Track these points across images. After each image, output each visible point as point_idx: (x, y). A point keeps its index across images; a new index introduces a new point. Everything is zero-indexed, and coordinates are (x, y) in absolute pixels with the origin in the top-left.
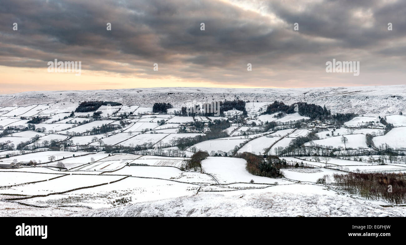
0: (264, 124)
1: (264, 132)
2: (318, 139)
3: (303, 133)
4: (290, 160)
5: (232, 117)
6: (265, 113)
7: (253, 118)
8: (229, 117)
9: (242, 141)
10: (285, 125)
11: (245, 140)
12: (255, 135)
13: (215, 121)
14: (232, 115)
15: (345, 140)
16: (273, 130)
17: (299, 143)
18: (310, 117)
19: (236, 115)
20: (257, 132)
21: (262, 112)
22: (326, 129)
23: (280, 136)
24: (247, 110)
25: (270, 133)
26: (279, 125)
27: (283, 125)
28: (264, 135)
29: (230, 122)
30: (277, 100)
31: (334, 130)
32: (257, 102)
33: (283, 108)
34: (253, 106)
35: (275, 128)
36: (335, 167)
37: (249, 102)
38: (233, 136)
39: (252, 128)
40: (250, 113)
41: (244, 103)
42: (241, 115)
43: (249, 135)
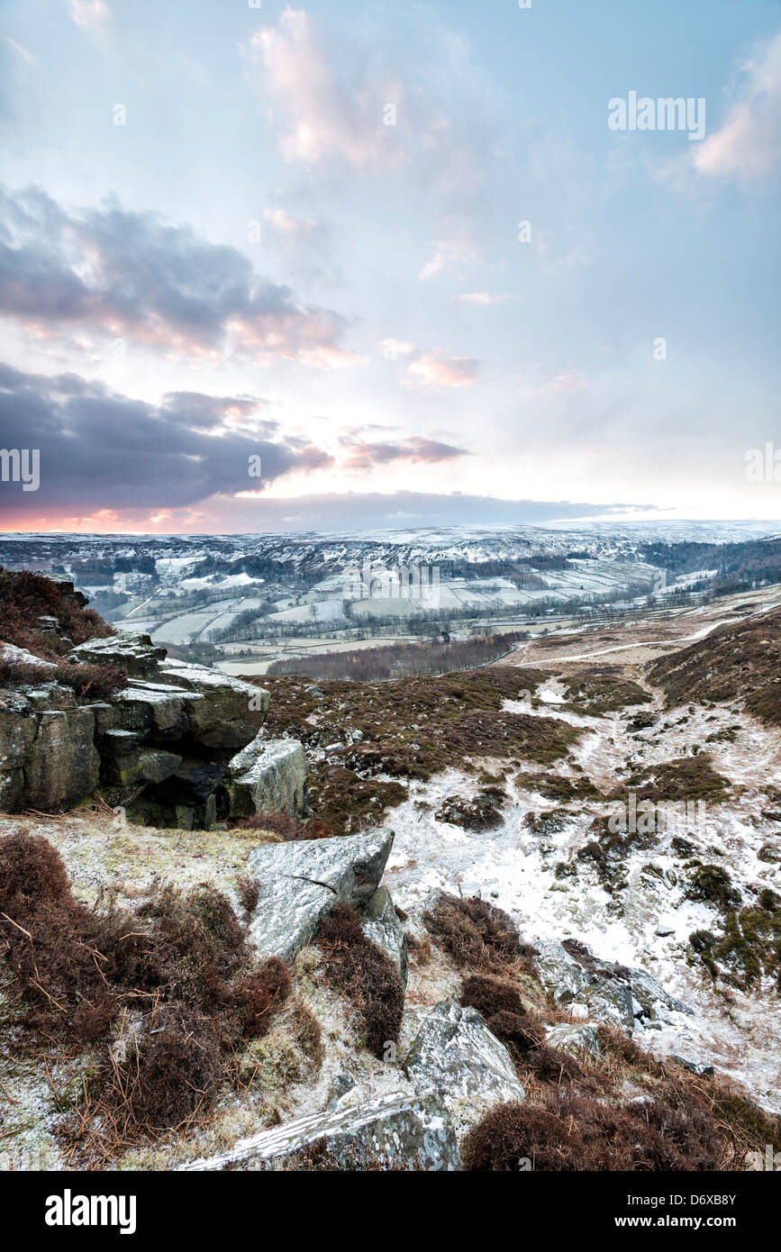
0: (189, 593)
1: (189, 607)
2: (277, 611)
3: (253, 604)
4: (231, 648)
5: (131, 584)
6: (191, 576)
7: (170, 583)
9: (151, 625)
10: (224, 593)
11: (155, 623)
12: (174, 614)
13: (97, 594)
14: (130, 581)
15: (314, 610)
16: (204, 603)
17: (247, 619)
18: (264, 578)
19: (138, 581)
20: (177, 607)
21: (186, 574)
22: (287, 597)
23: (216, 612)
24: (158, 572)
25: (200, 608)
26: (214, 595)
27: (222, 593)
28: (190, 612)
29: (127, 593)
30: (211, 553)
31: (300, 597)
32: (178, 557)
33: (222, 566)
34: (170, 564)
35: (209, 599)
36: (297, 651)
37: (162, 558)
38: (134, 618)
39: (167, 602)
40: (165, 577)
41: (153, 561)
42: (148, 582)
43: (163, 613)
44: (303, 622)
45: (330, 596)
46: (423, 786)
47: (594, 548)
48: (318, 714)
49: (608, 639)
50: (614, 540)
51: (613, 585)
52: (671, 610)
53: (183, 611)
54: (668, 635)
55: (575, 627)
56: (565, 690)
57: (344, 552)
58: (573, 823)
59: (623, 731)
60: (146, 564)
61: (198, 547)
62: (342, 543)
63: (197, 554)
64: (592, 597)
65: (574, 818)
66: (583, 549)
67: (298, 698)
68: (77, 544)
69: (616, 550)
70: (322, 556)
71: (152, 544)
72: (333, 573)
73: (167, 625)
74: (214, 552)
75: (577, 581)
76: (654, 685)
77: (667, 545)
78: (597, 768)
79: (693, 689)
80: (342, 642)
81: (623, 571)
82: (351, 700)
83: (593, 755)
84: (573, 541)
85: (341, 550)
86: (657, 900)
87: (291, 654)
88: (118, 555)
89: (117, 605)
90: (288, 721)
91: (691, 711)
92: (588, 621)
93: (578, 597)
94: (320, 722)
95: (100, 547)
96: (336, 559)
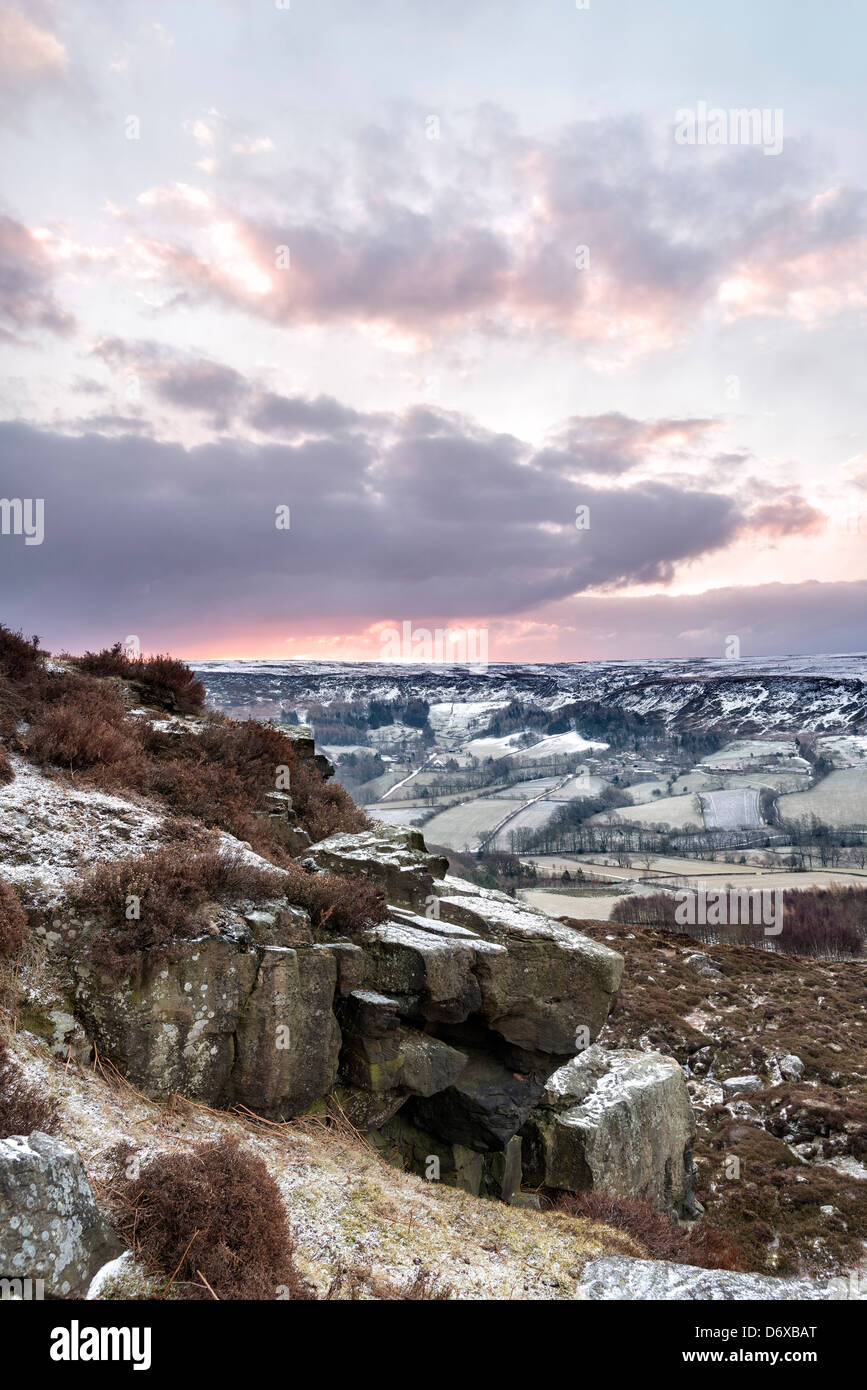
0: (480, 764)
1: (480, 787)
2: (630, 803)
3: (586, 787)
4: (547, 866)
5: (391, 745)
6: (484, 734)
7: (450, 745)
8: (383, 746)
9: (418, 815)
10: (539, 766)
11: (425, 811)
12: (455, 798)
13: (341, 759)
14: (390, 739)
15: (701, 807)
16: (505, 782)
17: (577, 814)
18: (608, 742)
19: (401, 739)
20: (460, 786)
21: (476, 731)
22: (650, 778)
23: (524, 798)
24: (434, 725)
25: (497, 791)
26: (522, 768)
27: (535, 766)
28: (480, 796)
29: (385, 759)
30: (518, 695)
31: (674, 779)
32: (464, 701)
33: (536, 717)
34: (452, 712)
35: (512, 775)
36: (669, 881)
37: (440, 702)
38: (393, 800)
39: (445, 777)
40: (443, 734)
41: (426, 707)
42: (416, 741)
43: (437, 795)
44: (680, 827)
45: (734, 780)
48: (708, 1010)
53: (469, 795)
57: (763, 697)
60: (415, 711)
61: (498, 684)
62: (757, 679)
63: (496, 696)
67: (669, 973)
68: (316, 678)
70: (719, 704)
71: (425, 678)
72: (741, 735)
73: (443, 816)
74: (523, 693)
80: (759, 872)
82: (777, 991)
85: (756, 694)
87: (657, 886)
88: (374, 696)
89: (370, 779)
90: (650, 1016)
94: (713, 1027)
95: (349, 682)
96: (746, 710)
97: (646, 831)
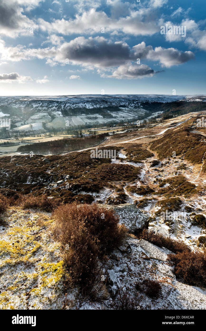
2: (16, 127)
15: (31, 126)
18: (10, 114)
22: (20, 121)
31: (25, 121)
36: (27, 142)
44: (27, 131)
45: (37, 121)
46: (98, 195)
47: (127, 103)
49: (135, 135)
50: (134, 101)
51: (133, 116)
52: (151, 125)
54: (153, 133)
55: (123, 131)
56: (126, 153)
57: (41, 104)
58: (150, 203)
59: (149, 167)
62: (40, 100)
64: (127, 120)
65: (150, 201)
66: (124, 104)
67: (40, 163)
69: (134, 105)
70: (32, 106)
72: (37, 112)
75: (122, 115)
76: (153, 150)
77: (149, 103)
78: (147, 181)
79: (167, 152)
80: (44, 138)
81: (136, 111)
83: (144, 176)
84: (121, 101)
85: (40, 103)
86: (184, 227)
87: (25, 143)
91: (169, 159)
92: (127, 128)
93: (123, 120)
94: (52, 172)
96: (38, 107)
97: (21, 132)
